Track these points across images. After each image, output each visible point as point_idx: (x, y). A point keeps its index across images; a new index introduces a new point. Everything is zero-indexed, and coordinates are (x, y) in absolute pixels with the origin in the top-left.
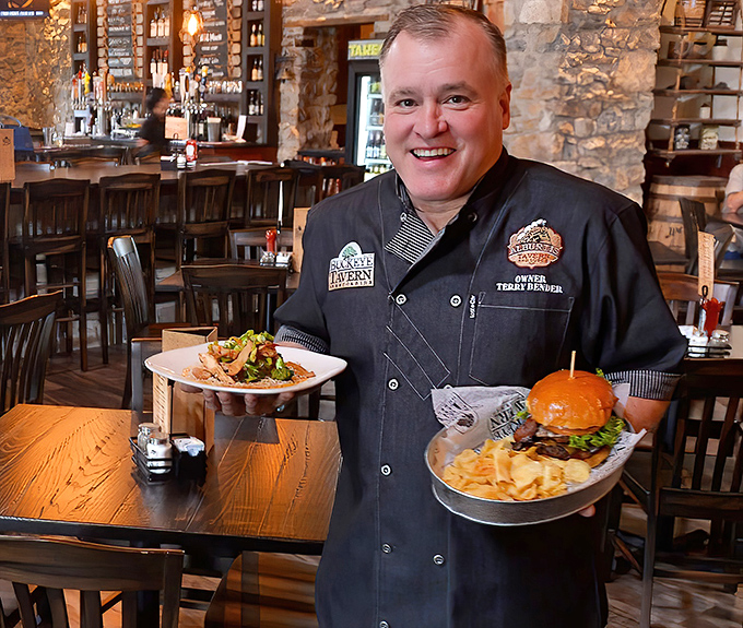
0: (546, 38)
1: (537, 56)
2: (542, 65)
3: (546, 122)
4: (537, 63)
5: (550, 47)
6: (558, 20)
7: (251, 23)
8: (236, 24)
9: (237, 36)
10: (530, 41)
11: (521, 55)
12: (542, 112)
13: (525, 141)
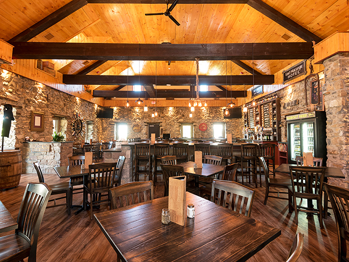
0: (338, 110)
1: (336, 115)
2: (338, 117)
3: (341, 133)
4: (336, 117)
5: (340, 112)
6: (341, 105)
7: (273, 115)
8: (271, 116)
9: (271, 118)
10: (334, 112)
11: (331, 116)
12: (340, 131)
13: (336, 139)
